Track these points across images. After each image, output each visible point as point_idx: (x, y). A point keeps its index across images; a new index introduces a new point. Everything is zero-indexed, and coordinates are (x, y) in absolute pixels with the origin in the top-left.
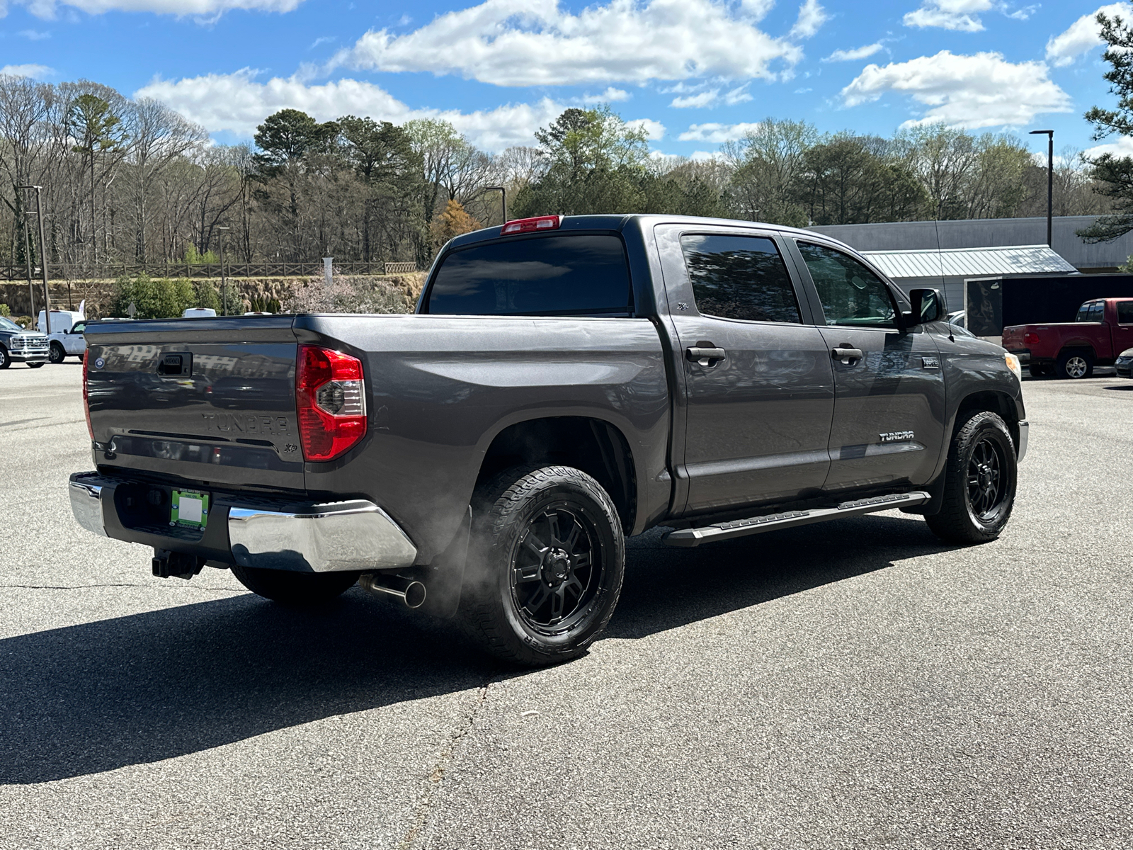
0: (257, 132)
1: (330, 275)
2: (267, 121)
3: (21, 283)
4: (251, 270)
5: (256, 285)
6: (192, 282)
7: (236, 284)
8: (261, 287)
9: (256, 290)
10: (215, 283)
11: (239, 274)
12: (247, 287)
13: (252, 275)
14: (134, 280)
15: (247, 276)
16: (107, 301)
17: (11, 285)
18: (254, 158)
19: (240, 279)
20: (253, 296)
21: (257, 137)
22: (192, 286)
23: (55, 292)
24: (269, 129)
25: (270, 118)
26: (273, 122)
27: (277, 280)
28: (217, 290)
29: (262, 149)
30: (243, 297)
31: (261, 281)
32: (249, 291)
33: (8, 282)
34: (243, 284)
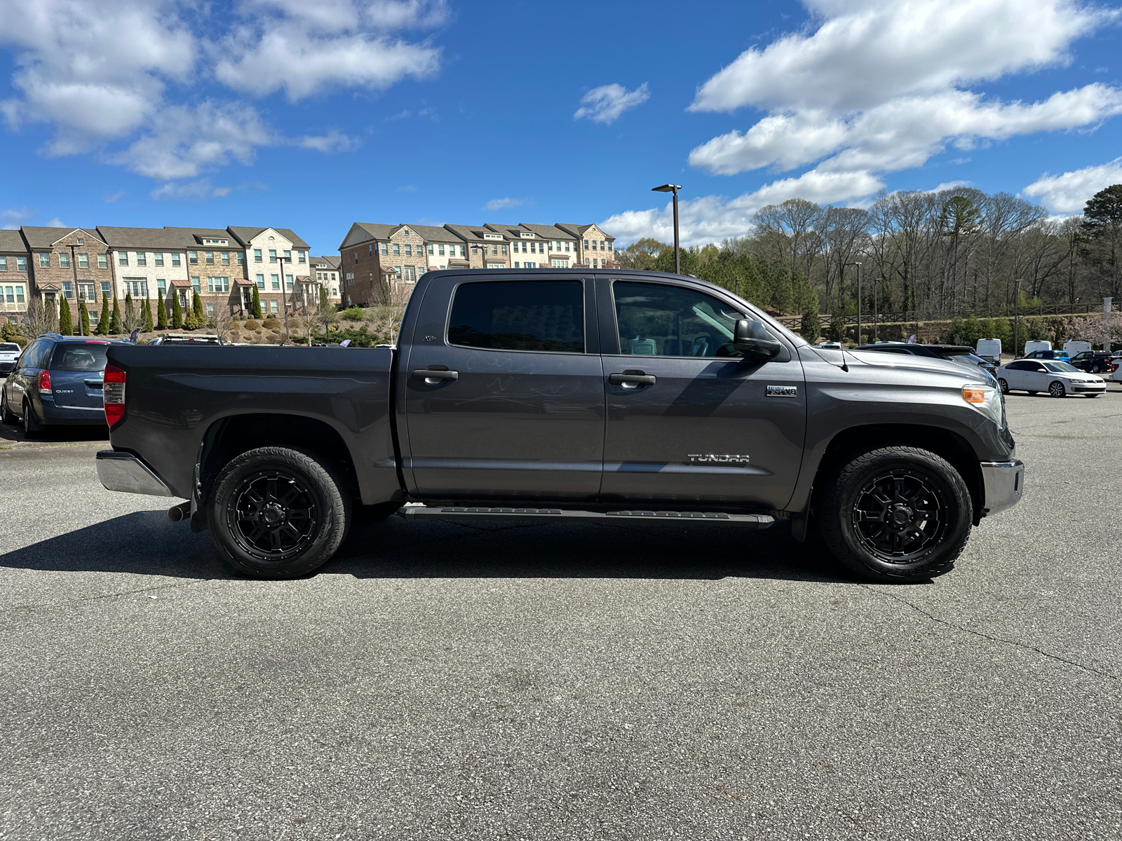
0: (1086, 206)
1: (1109, 310)
2: (1095, 196)
3: (889, 324)
4: (1059, 310)
5: (1062, 320)
6: (1010, 320)
7: (1045, 320)
8: (1066, 321)
9: (1062, 324)
10: (1028, 320)
11: (1050, 313)
12: (1054, 322)
13: (1059, 313)
14: (964, 320)
15: (1055, 314)
16: (945, 335)
17: (882, 326)
18: (1082, 226)
19: (1049, 316)
20: (1058, 329)
21: (1085, 209)
22: (1009, 323)
23: (911, 329)
24: (1096, 202)
25: (1098, 194)
26: (1100, 197)
27: (1080, 317)
28: (1029, 325)
29: (1090, 218)
30: (1050, 330)
31: (1067, 317)
32: (1056, 325)
33: (882, 323)
34: (1051, 320)
